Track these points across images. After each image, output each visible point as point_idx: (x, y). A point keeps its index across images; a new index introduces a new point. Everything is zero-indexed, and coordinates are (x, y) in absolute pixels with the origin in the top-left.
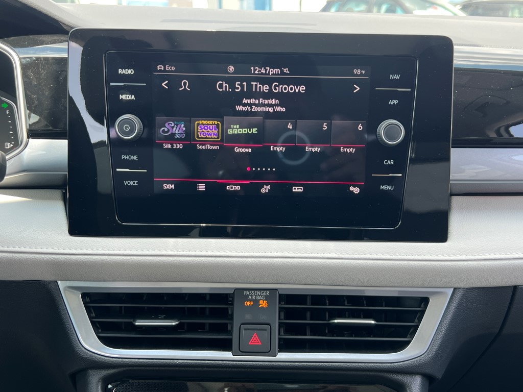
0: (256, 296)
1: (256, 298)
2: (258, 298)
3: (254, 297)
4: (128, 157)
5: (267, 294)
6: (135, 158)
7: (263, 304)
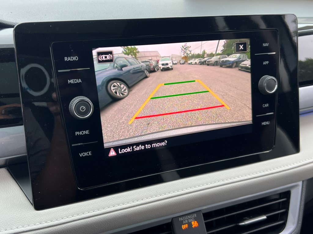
1: (188, 221)
2: (190, 221)
3: (187, 221)
4: (81, 133)
5: (195, 216)
6: (87, 132)
7: (195, 224)
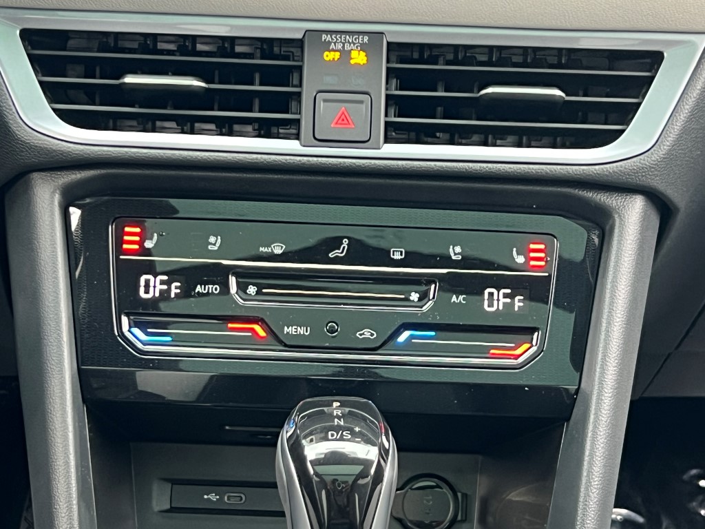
0: (344, 44)
1: (343, 47)
2: (347, 47)
3: (340, 46)
5: (366, 40)
7: (359, 58)
